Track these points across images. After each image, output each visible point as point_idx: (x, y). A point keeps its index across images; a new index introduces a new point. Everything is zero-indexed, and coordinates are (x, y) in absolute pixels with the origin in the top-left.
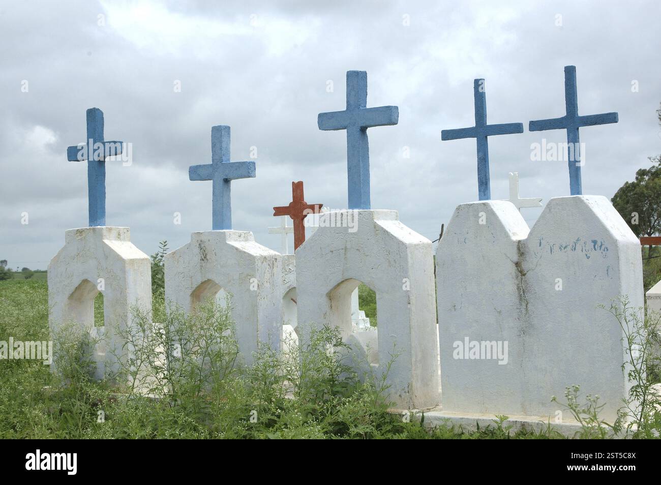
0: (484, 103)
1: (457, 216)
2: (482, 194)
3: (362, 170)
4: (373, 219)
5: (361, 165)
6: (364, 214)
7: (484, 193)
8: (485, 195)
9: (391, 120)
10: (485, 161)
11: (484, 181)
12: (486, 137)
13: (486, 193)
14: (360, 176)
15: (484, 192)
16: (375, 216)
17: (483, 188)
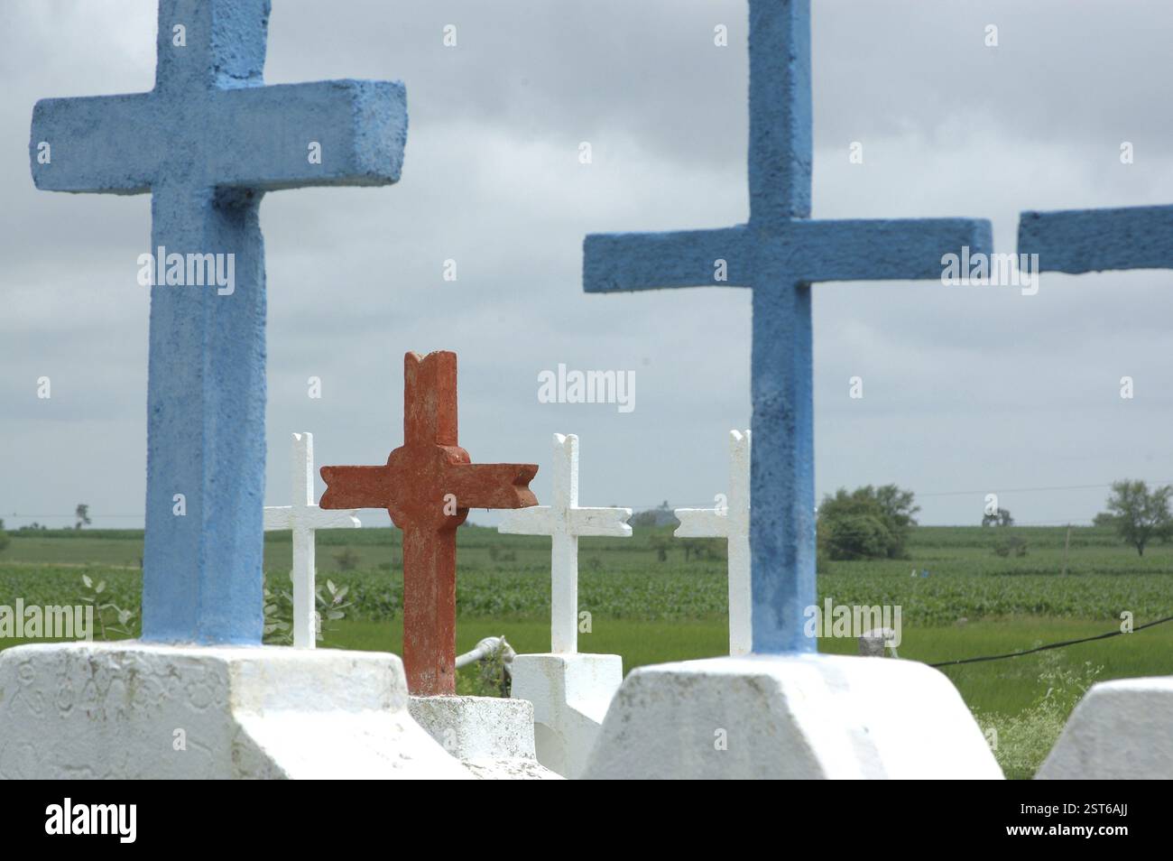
0: (797, 92)
1: (621, 737)
2: (770, 616)
3: (212, 422)
4: (227, 710)
5: (212, 395)
6: (186, 679)
7: (779, 612)
8: (781, 623)
9: (351, 157)
10: (791, 430)
11: (779, 543)
12: (803, 292)
13: (787, 611)
14: (200, 455)
15: (779, 605)
16: (243, 692)
17: (774, 580)
